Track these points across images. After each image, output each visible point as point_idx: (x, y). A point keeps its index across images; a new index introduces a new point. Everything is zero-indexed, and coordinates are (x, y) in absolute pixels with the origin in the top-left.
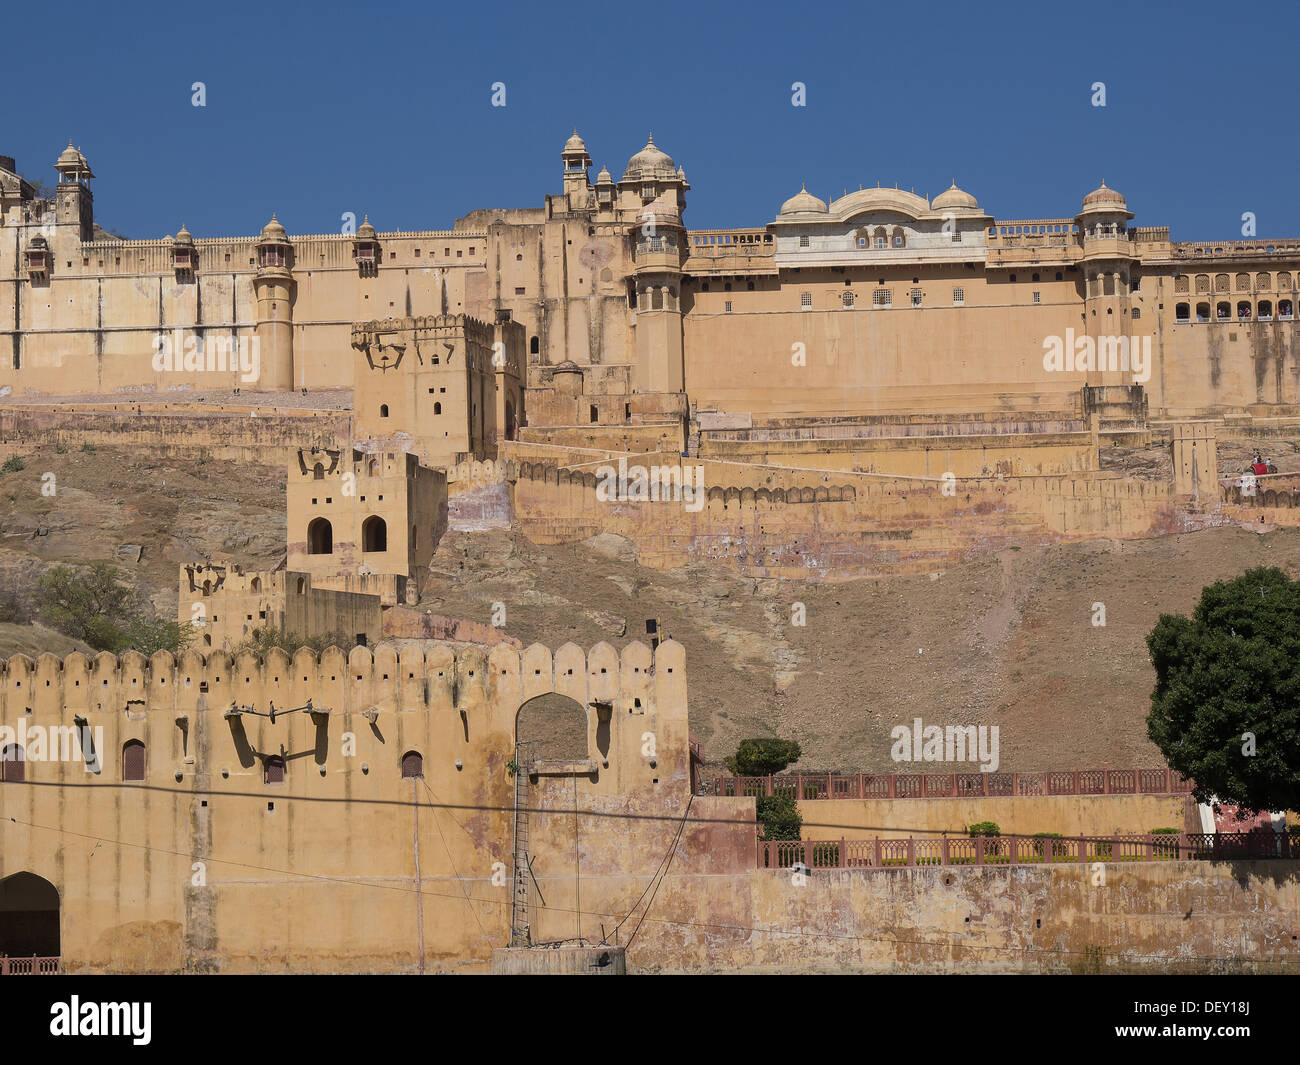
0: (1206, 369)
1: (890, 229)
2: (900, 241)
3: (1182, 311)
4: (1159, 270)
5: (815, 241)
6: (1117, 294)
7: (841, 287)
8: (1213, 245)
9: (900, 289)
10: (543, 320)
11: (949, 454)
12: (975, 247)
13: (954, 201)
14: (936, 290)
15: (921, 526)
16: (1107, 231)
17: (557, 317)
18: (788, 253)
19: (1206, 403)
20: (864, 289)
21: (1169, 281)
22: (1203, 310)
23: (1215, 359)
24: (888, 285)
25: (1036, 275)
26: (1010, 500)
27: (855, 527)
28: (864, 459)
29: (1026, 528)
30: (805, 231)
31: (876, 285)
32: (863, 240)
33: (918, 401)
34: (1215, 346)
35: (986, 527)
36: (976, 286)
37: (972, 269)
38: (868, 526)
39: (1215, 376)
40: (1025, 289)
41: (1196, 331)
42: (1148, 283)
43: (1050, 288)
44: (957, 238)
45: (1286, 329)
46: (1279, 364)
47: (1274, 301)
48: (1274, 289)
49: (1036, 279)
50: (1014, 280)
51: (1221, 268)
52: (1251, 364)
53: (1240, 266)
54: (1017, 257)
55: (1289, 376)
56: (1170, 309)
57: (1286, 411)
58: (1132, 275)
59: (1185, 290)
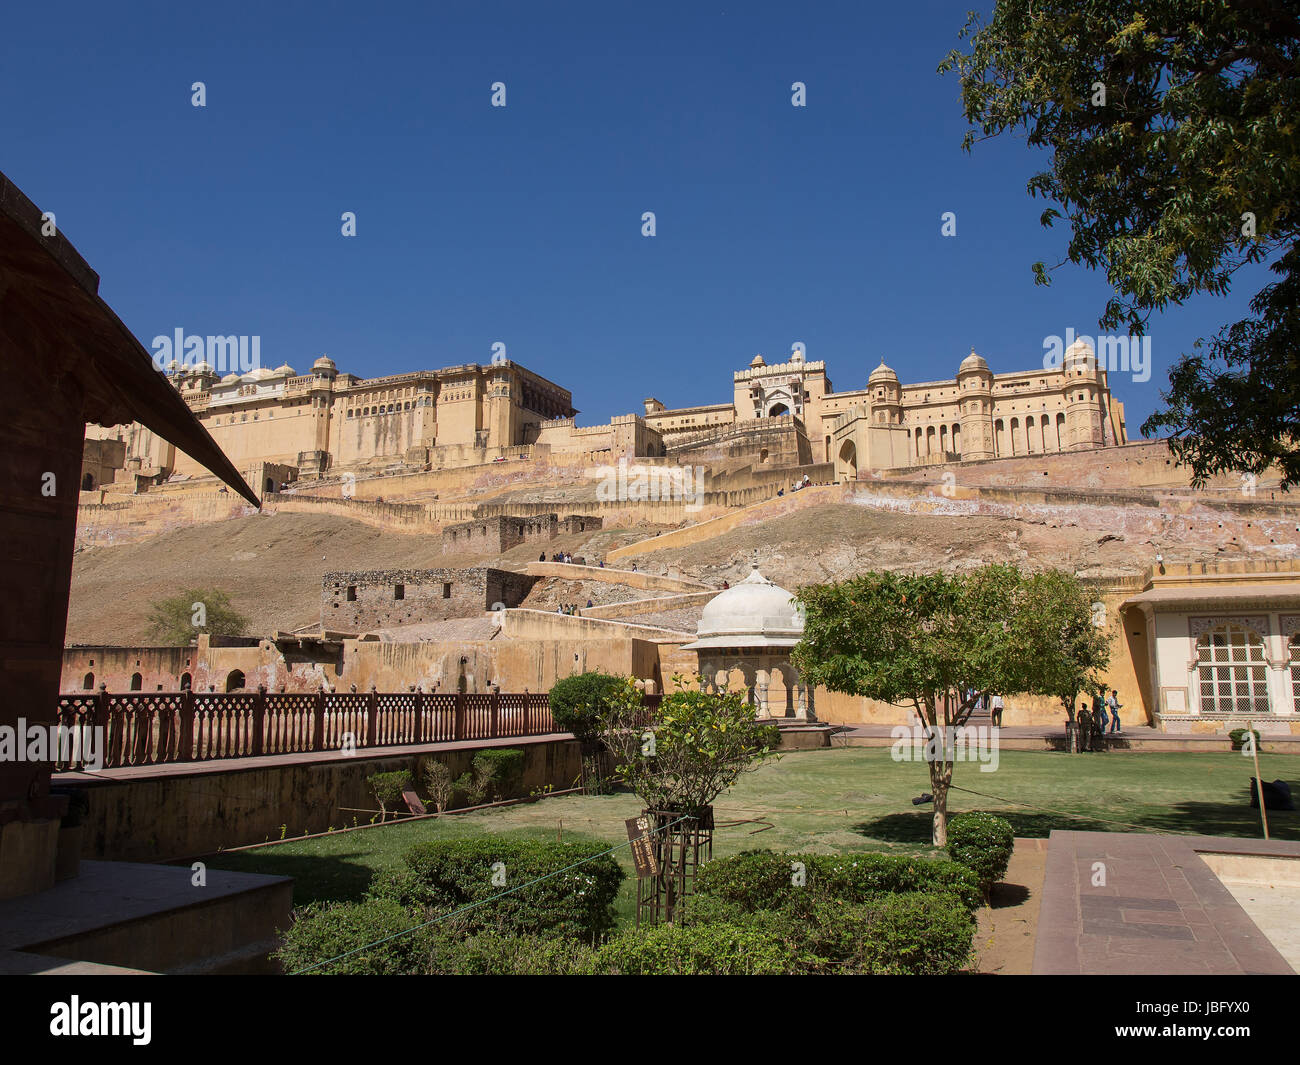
0: (356, 441)
1: (251, 386)
2: (254, 392)
3: (350, 412)
4: (343, 394)
6: (321, 407)
8: (370, 381)
9: (251, 413)
10: (132, 439)
12: (280, 391)
13: (284, 369)
14: (263, 412)
15: (151, 519)
16: (318, 377)
17: (137, 437)
18: (214, 401)
19: (354, 458)
20: (238, 415)
21: (346, 399)
22: (359, 412)
23: (360, 436)
24: (247, 412)
25: (299, 401)
26: (183, 504)
27: (129, 521)
29: (184, 518)
31: (243, 413)
32: (241, 394)
34: (361, 429)
35: (171, 518)
36: (278, 410)
37: (275, 402)
38: (134, 520)
39: (359, 444)
40: (296, 409)
41: (354, 423)
42: (338, 401)
43: (305, 408)
44: (274, 388)
45: (390, 418)
46: (385, 436)
47: (387, 405)
48: (386, 399)
49: (300, 404)
50: (292, 405)
51: (366, 391)
52: (374, 437)
53: (374, 389)
54: (294, 394)
55: (388, 442)
56: (345, 413)
57: (385, 460)
58: (329, 398)
59: (352, 403)
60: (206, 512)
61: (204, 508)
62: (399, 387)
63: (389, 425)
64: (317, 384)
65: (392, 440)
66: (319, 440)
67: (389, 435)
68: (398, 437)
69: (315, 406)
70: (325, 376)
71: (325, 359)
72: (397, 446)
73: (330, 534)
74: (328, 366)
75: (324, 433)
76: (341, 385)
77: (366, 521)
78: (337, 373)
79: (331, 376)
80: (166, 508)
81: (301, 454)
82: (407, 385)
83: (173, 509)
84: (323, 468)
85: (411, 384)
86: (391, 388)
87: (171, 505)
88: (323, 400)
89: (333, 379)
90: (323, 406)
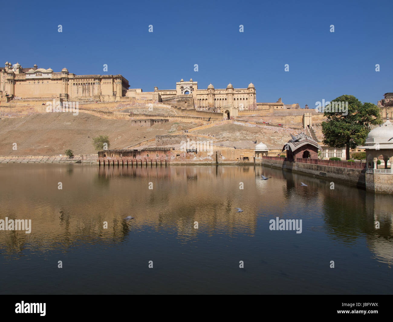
0: (77, 92)
1: (40, 74)
2: (41, 75)
3: (74, 84)
5: (31, 75)
6: (65, 82)
7: (34, 81)
8: (80, 76)
9: (41, 81)
11: (39, 102)
12: (50, 76)
13: (50, 70)
14: (45, 81)
16: (64, 74)
18: (28, 77)
19: (76, 96)
20: (37, 81)
21: (72, 80)
22: (77, 84)
23: (78, 90)
24: (39, 81)
25: (57, 79)
26: (34, 108)
27: (15, 111)
28: (29, 103)
29: (35, 111)
30: (30, 74)
32: (37, 75)
33: (42, 96)
34: (78, 88)
35: (31, 111)
36: (50, 81)
37: (49, 79)
39: (78, 93)
40: (56, 81)
41: (76, 87)
42: (70, 80)
43: (59, 81)
44: (48, 75)
45: (86, 87)
46: (85, 91)
47: (85, 83)
48: (85, 81)
49: (57, 80)
50: (54, 80)
51: (79, 79)
52: (82, 91)
53: (81, 78)
54: (55, 77)
55: (86, 92)
56: (73, 84)
57: (86, 97)
58: (68, 79)
59: (75, 81)
60: (43, 110)
61: (42, 109)
62: (89, 78)
63: (86, 88)
64: (64, 76)
65: (87, 92)
66: (66, 91)
67: (87, 91)
68: (89, 92)
69: (64, 81)
70: (66, 74)
71: (65, 68)
72: (89, 94)
73: (88, 118)
74: (67, 71)
75: (66, 89)
76: (71, 76)
77: (96, 115)
78: (68, 72)
79: (67, 73)
80: (28, 108)
81: (60, 94)
82: (92, 78)
83: (31, 109)
84: (67, 99)
85: (93, 78)
86: (87, 78)
87: (30, 108)
88: (66, 80)
89: (68, 74)
90: (66, 82)
